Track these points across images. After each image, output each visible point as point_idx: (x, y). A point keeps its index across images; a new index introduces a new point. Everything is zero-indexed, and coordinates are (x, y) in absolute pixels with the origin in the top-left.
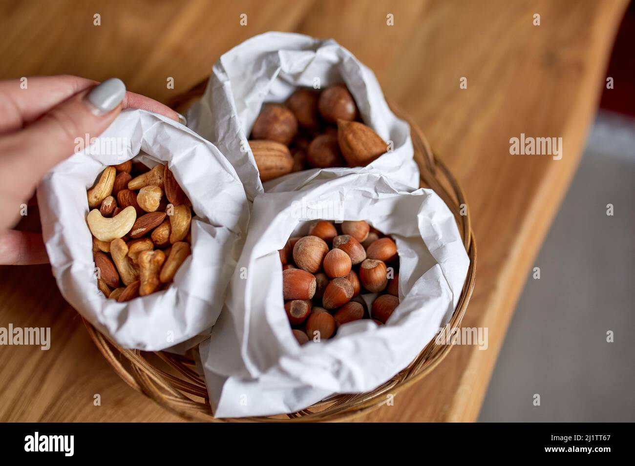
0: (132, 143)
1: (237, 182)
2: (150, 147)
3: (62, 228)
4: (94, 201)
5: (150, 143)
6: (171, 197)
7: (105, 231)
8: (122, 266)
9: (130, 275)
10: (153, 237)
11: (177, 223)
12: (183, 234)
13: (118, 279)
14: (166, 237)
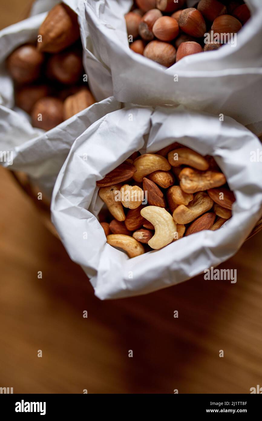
0: (82, 218)
1: (106, 118)
2: (84, 200)
3: (176, 262)
4: (139, 249)
5: (80, 199)
6: (129, 174)
7: (168, 229)
8: (197, 210)
9: (203, 202)
10: (167, 186)
11: (152, 164)
12: (161, 158)
13: (208, 213)
14: (165, 174)
